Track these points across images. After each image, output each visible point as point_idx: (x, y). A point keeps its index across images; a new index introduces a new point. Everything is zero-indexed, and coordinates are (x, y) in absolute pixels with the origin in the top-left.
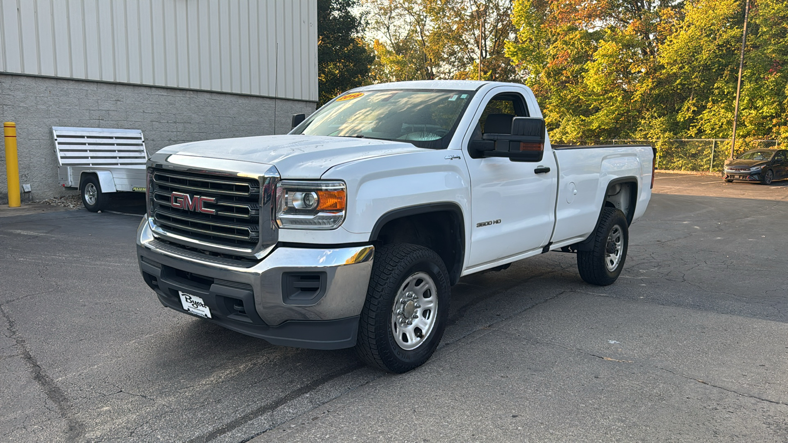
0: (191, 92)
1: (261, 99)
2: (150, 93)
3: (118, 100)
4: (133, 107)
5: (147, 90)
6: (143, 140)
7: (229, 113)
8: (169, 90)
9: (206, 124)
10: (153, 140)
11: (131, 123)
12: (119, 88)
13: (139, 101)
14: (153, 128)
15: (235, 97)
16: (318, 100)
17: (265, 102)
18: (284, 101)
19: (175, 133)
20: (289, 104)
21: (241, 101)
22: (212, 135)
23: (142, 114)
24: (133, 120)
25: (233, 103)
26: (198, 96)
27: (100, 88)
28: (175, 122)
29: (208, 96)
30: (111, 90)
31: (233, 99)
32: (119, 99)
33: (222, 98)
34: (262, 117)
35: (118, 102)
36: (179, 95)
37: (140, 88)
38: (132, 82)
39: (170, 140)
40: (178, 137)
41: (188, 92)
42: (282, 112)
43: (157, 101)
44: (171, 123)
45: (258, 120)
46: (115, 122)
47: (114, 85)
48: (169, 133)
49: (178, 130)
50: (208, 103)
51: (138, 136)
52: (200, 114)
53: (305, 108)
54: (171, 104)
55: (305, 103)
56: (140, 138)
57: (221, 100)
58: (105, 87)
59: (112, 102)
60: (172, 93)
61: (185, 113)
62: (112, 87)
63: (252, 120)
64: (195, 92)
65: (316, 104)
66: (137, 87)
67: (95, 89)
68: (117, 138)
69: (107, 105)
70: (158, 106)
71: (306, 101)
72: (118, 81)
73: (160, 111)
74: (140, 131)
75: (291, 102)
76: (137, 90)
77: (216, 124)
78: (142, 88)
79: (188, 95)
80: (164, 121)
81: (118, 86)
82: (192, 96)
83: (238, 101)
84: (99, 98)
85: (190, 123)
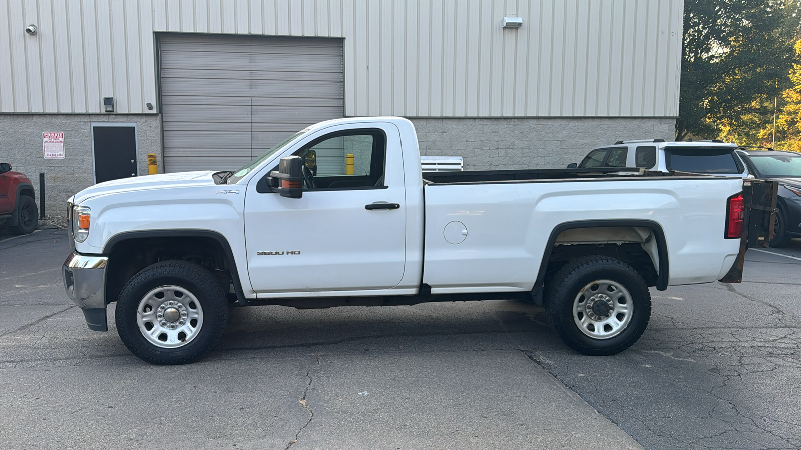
0: (516, 120)
1: (599, 121)
2: (474, 124)
3: (443, 132)
4: (456, 137)
5: (471, 122)
6: (462, 165)
7: (557, 137)
8: (493, 120)
9: (529, 149)
10: (474, 166)
11: (454, 152)
12: (445, 122)
13: (463, 132)
14: (474, 155)
15: (566, 120)
16: (678, 116)
17: (603, 123)
18: (629, 120)
19: (497, 159)
20: (636, 122)
21: (572, 124)
22: (535, 159)
23: (465, 143)
24: (457, 148)
25: (563, 126)
26: (522, 123)
27: (429, 123)
28: (497, 149)
29: (535, 122)
30: (438, 124)
31: (564, 123)
32: (445, 131)
33: (550, 123)
34: (598, 139)
35: (444, 134)
36: (503, 125)
37: (464, 121)
38: (456, 116)
39: (491, 165)
40: (499, 162)
41: (513, 120)
42: (625, 132)
43: (480, 131)
44: (492, 150)
45: (592, 142)
46: (439, 151)
47: (441, 120)
48: (490, 159)
49: (500, 156)
50: (534, 128)
51: (458, 162)
52: (524, 140)
53: (659, 125)
54: (493, 132)
55: (660, 120)
56: (460, 164)
57: (548, 125)
58: (433, 122)
59: (438, 134)
60: (495, 123)
61: (508, 140)
62: (440, 121)
63: (585, 142)
64: (520, 120)
65: (676, 120)
66: (462, 120)
67: (425, 124)
68: (439, 164)
69: (433, 137)
70: (481, 135)
71: (661, 118)
72: (444, 116)
73: (482, 139)
74: (461, 158)
75: (639, 120)
76: (461, 123)
77: (541, 149)
78: (467, 120)
79: (512, 123)
80: (486, 148)
81: (444, 120)
82: (516, 123)
83: (568, 125)
84: (427, 131)
85: (513, 149)
